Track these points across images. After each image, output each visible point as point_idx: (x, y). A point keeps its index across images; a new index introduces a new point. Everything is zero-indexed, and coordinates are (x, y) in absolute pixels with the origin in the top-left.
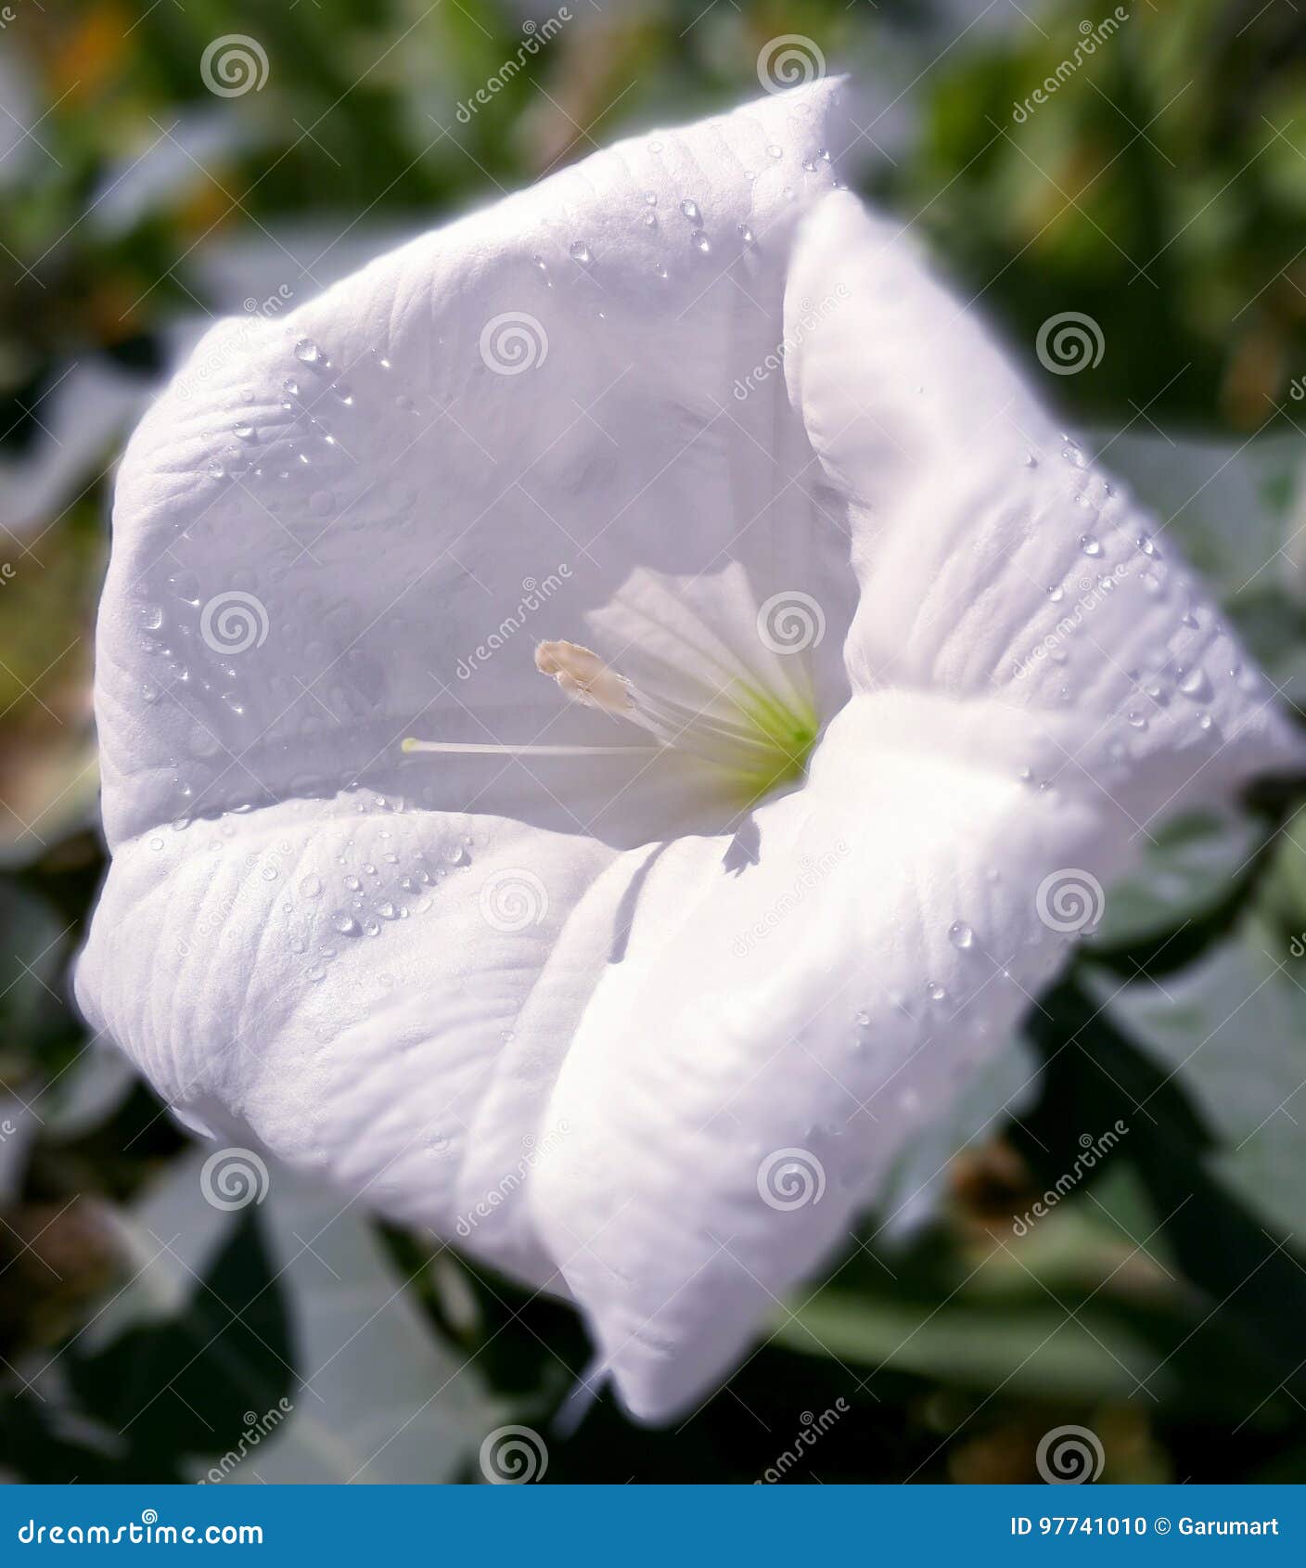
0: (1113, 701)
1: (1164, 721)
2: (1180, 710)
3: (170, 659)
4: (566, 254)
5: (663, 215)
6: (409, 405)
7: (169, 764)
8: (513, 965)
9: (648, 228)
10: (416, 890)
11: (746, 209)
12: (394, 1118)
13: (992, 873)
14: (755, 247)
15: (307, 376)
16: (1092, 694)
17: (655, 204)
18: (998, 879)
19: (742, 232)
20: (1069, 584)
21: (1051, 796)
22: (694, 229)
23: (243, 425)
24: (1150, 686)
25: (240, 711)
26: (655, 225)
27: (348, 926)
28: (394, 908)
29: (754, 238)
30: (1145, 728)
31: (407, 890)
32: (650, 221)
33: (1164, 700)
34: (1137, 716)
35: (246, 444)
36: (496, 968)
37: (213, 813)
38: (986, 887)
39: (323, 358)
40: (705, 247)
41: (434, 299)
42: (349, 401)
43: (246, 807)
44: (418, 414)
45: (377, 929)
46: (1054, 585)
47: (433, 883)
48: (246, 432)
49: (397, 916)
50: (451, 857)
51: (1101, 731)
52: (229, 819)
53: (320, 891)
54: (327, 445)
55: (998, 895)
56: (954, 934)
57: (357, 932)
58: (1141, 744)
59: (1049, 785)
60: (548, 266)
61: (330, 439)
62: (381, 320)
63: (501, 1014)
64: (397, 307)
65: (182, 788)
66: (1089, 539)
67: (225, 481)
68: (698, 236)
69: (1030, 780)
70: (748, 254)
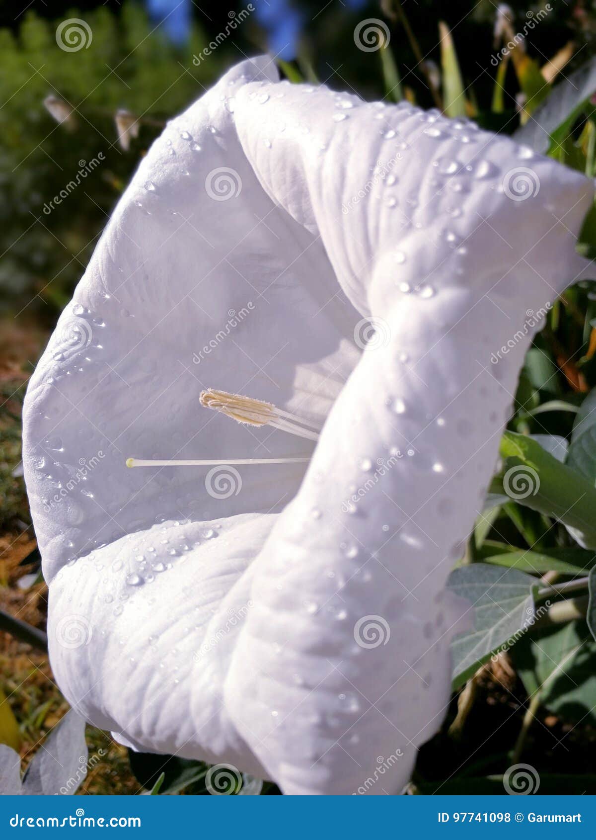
0: (434, 209)
1: (471, 202)
2: (479, 191)
3: (52, 480)
4: (145, 192)
5: (175, 146)
6: (128, 314)
7: (60, 533)
8: (223, 573)
9: (172, 156)
10: (179, 554)
11: (208, 119)
12: (156, 679)
13: (403, 358)
14: (219, 134)
15: (82, 321)
16: (420, 213)
17: (171, 144)
18: (408, 360)
19: (209, 130)
20: (382, 159)
21: (428, 292)
22: (189, 143)
23: (57, 354)
24: (454, 186)
25: (92, 496)
26: (174, 153)
27: (136, 580)
28: (164, 565)
29: (216, 129)
30: (461, 214)
31: (173, 556)
32: (171, 152)
33: (466, 190)
34: (453, 209)
35: (60, 362)
36: (211, 577)
37: (86, 553)
38: (402, 367)
39: (86, 310)
40: (198, 148)
41: (110, 252)
42: (103, 325)
43: (104, 545)
44: (134, 316)
45: (152, 579)
46: (373, 165)
47: (191, 549)
48: (59, 356)
49: (165, 569)
50: (205, 535)
51: (435, 232)
52: (96, 553)
53: (122, 567)
54: (100, 350)
55: (411, 368)
56: (390, 405)
57: (142, 582)
58: (463, 224)
59: (423, 286)
60: (142, 204)
61: (100, 347)
62: (97, 276)
63: (212, 600)
64: (100, 266)
65: (68, 543)
66: (386, 130)
67: (55, 383)
68: (192, 145)
69: (411, 291)
70: (218, 139)
